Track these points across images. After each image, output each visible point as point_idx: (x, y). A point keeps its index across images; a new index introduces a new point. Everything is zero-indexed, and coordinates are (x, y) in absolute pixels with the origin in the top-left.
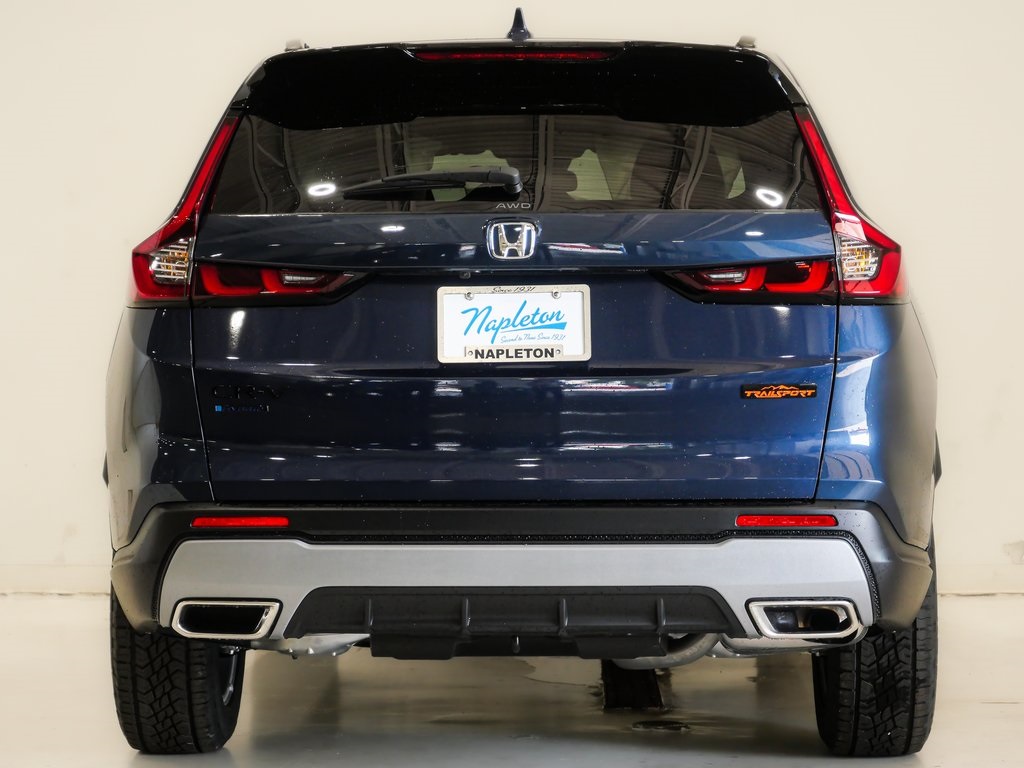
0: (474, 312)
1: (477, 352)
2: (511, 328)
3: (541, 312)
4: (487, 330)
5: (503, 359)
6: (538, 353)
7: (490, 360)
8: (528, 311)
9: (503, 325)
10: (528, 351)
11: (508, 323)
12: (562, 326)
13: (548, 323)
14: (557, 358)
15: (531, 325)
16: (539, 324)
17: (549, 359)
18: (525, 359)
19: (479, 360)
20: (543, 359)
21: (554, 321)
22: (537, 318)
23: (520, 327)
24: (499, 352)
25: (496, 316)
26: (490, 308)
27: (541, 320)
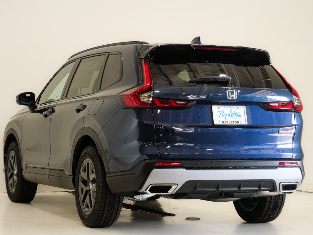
0: (220, 112)
1: (222, 122)
2: (229, 116)
3: (235, 112)
4: (224, 116)
5: (228, 124)
6: (236, 122)
7: (225, 124)
8: (232, 112)
9: (227, 115)
10: (234, 122)
11: (228, 115)
12: (240, 116)
13: (237, 115)
14: (240, 124)
15: (233, 116)
16: (235, 115)
17: (238, 124)
18: (233, 124)
19: (223, 124)
20: (237, 124)
21: (238, 115)
22: (234, 114)
23: (231, 116)
24: (227, 122)
25: (226, 113)
26: (224, 111)
27: (235, 114)
